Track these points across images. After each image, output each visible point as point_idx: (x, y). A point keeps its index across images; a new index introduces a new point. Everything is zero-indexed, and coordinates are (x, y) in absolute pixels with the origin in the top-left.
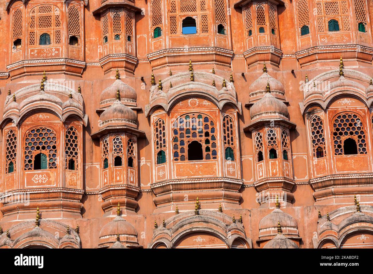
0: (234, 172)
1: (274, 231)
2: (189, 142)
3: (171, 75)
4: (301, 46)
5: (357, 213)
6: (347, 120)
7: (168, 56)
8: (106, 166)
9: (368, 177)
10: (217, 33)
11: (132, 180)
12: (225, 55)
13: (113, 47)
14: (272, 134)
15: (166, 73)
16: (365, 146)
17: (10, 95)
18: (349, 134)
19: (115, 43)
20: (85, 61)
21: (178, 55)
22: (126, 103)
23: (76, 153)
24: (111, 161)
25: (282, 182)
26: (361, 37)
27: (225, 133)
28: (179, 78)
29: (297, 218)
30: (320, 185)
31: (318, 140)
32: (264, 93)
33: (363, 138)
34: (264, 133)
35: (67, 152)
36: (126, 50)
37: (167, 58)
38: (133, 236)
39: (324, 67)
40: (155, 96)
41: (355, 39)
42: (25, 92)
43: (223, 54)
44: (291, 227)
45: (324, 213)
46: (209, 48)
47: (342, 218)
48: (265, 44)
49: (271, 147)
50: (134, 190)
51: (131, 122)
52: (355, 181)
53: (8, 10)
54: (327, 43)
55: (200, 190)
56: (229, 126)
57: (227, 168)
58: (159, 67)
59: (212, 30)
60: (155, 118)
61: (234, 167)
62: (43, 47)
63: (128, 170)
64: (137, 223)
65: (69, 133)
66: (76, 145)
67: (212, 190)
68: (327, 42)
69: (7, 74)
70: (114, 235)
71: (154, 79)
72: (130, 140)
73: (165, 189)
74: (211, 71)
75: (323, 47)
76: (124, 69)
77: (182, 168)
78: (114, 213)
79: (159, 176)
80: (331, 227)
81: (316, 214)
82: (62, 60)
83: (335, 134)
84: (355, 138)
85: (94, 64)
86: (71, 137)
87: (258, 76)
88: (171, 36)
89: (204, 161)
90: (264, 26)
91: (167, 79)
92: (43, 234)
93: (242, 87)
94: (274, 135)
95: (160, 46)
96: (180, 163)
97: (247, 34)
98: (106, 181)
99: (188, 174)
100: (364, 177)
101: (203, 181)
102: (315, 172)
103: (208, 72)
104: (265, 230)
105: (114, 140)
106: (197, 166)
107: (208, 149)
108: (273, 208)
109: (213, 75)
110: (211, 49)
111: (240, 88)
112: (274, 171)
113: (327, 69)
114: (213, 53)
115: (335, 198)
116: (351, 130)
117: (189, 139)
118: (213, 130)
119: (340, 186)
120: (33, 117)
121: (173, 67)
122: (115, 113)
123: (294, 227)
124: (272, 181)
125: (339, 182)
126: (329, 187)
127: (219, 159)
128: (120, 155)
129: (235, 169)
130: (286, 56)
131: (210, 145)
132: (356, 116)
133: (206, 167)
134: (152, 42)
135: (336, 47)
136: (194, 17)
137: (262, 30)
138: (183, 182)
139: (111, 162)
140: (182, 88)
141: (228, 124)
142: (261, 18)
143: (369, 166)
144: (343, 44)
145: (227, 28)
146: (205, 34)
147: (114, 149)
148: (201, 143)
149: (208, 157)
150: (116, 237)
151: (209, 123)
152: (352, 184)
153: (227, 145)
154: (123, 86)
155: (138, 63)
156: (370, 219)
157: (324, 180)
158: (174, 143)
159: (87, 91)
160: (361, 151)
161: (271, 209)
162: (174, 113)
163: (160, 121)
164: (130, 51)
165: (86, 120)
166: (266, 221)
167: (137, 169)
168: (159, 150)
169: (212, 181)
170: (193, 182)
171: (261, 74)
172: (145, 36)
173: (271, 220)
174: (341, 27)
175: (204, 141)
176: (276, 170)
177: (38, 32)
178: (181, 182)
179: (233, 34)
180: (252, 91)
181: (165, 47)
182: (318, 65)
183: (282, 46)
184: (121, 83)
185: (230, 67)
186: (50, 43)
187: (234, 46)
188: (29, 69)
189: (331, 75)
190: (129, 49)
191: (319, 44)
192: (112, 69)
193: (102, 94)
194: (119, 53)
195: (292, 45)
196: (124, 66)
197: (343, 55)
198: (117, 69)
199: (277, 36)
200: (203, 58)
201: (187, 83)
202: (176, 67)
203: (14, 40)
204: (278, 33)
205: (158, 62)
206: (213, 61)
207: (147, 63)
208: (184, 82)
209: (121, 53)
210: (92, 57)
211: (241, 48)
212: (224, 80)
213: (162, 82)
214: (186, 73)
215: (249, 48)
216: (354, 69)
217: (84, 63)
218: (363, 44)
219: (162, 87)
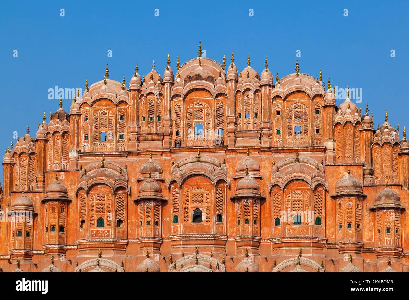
3: (183, 256)
4: (275, 234)
7: (182, 240)
10: (216, 222)
12: (221, 239)
13: (145, 231)
15: (179, 253)
17: (78, 266)
19: (147, 228)
20: (127, 238)
21: (188, 239)
26: (316, 230)
28: (188, 260)
36: (154, 234)
39: (288, 254)
41: (311, 232)
42: (86, 266)
43: (219, 239)
48: (249, 234)
53: (77, 195)
54: (292, 235)
58: (176, 247)
59: (213, 220)
62: (100, 229)
68: (291, 233)
69: (76, 247)
71: (172, 259)
74: (210, 254)
75: (288, 238)
76: (152, 248)
82: (111, 240)
85: (133, 241)
87: (242, 259)
88: (184, 224)
90: (248, 218)
91: (180, 259)
95: (177, 230)
97: (237, 222)
103: (208, 255)
109: (211, 258)
110: (211, 236)
111: (229, 268)
113: (290, 255)
114: (213, 239)
121: (185, 249)
130: (264, 240)
134: (173, 226)
135: (298, 238)
136: (201, 209)
137: (247, 222)
142: (246, 211)
144: (303, 236)
145: (224, 217)
146: (208, 224)
154: (150, 265)
155: (162, 242)
164: (157, 233)
171: (244, 258)
172: (168, 219)
177: (96, 216)
179: (228, 221)
181: (180, 233)
182: (284, 252)
183: (261, 233)
184: (149, 262)
185: (225, 248)
186: (104, 226)
187: (229, 231)
188: (90, 246)
189: (292, 262)
190: (156, 233)
191: (286, 235)
192: (145, 248)
193: (137, 269)
194: (149, 236)
195: (268, 232)
196: (153, 246)
197: (302, 244)
198: (148, 248)
199: (258, 225)
200: (205, 242)
201: (193, 266)
202: (187, 248)
203: (81, 220)
204: (259, 222)
205: (175, 243)
206: (212, 245)
207: (169, 242)
208: (191, 264)
209: (151, 236)
210: (132, 235)
211: (233, 232)
212: (218, 264)
213: (176, 262)
214: (193, 256)
215: (238, 234)
216: (309, 257)
217: (126, 241)
218: (317, 235)
219: (176, 267)
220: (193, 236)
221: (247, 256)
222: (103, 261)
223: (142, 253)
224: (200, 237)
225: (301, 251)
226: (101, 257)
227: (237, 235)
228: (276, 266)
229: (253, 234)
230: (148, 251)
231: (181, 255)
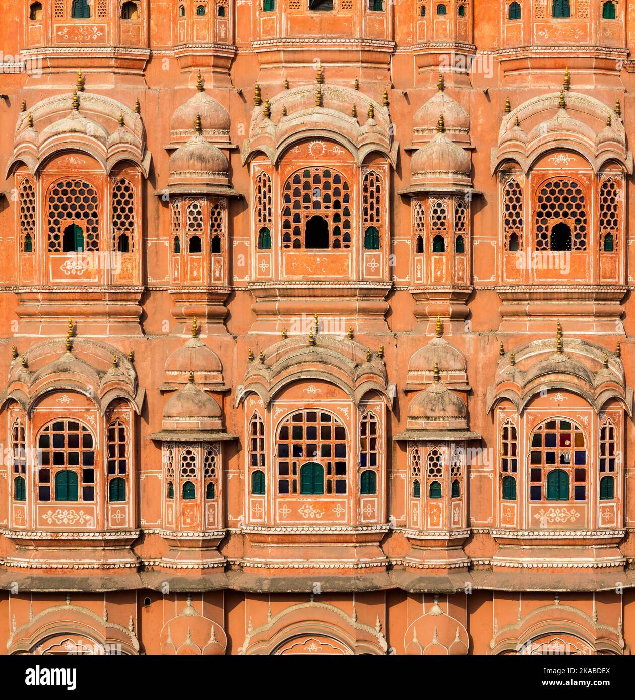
0: (378, 269)
1: (428, 378)
2: (307, 216)
3: (288, 88)
4: (508, 39)
5: (556, 356)
6: (561, 192)
7: (284, 51)
8: (177, 249)
9: (583, 291)
10: (368, 11)
11: (217, 274)
12: (379, 50)
13: (193, 29)
14: (439, 210)
15: (279, 82)
16: (585, 237)
17: (25, 110)
18: (561, 216)
19: (196, 21)
20: (149, 46)
21: (299, 49)
22: (211, 138)
23: (131, 224)
24: (184, 244)
25: (449, 293)
26: (605, 30)
27: (366, 202)
28: (299, 97)
29: (467, 354)
30: (510, 296)
31: (514, 222)
32: (435, 132)
33: (582, 224)
34: (428, 208)
35: (115, 224)
36: (215, 35)
37: (282, 53)
38: (215, 373)
39: (538, 85)
40: (258, 130)
41: (593, 34)
42: (47, 109)
43: (375, 50)
44: (455, 370)
45: (509, 348)
46: (352, 41)
47: (534, 360)
48: (445, 37)
49: (437, 232)
50: (221, 291)
51: (218, 174)
52: (563, 296)
54: (548, 40)
55: (322, 299)
56: (374, 189)
57: (367, 263)
58: (270, 66)
59: (359, 6)
60: (257, 169)
61: (378, 261)
62: (79, 22)
63: (211, 260)
64: (223, 349)
65: (119, 189)
66: (131, 210)
67: (342, 298)
68: (546, 36)
70: (185, 371)
71: (259, 95)
72: (216, 207)
73: (268, 294)
74: (354, 82)
75: (540, 48)
76: (212, 69)
77: (295, 261)
78: (187, 333)
79: (260, 269)
80: (513, 376)
81: (497, 348)
82: (109, 50)
83: (540, 214)
84: (571, 222)
85: (163, 52)
86: (123, 196)
87: (429, 96)
88: (290, 14)
89: (330, 252)
90: (445, 2)
91: (279, 95)
92: (76, 369)
93: (403, 115)
94: (443, 211)
95: (273, 28)
96: (292, 252)
97: (419, 11)
98: (176, 274)
99: (305, 273)
100: (576, 290)
101: (326, 286)
102: (505, 275)
103: (347, 85)
104: (416, 373)
105: (189, 207)
106: (318, 260)
107: (337, 231)
108: (432, 335)
109: (354, 92)
110: (354, 42)
111: (399, 116)
112: (439, 273)
113: (543, 88)
114: (359, 49)
115: (530, 321)
116: (565, 209)
117: (307, 211)
118: (347, 199)
119: (538, 302)
120: (59, 161)
121: (292, 71)
122: (191, 161)
123: (460, 370)
124: (434, 291)
125: (538, 296)
126: (523, 302)
127: (354, 249)
128: (198, 234)
129: (380, 263)
130: (481, 53)
131: (341, 224)
132: (576, 185)
133: (332, 262)
134: (262, 18)
135: (561, 48)
137: (441, 9)
138: (296, 286)
139: (184, 246)
140: (301, 120)
141: (372, 185)
143: (587, 271)
144: (573, 43)
146: (347, 13)
147: (189, 222)
148: (326, 219)
149: (337, 245)
150: (188, 374)
151: (340, 186)
152: (558, 300)
153: (368, 224)
154: (206, 108)
155: (236, 55)
156: (574, 368)
157: (516, 291)
158: (284, 218)
159: (149, 110)
160: (578, 246)
161: (428, 336)
162: (285, 166)
163: (264, 175)
164: (223, 35)
165: (146, 165)
166: (418, 358)
167: (226, 256)
168: (262, 225)
169: (341, 286)
170: (311, 286)
171: (434, 92)
172: (250, 3)
173: (425, 358)
174: (573, 11)
175: (332, 218)
176: (442, 272)
178: (292, 286)
179: (397, 7)
180: (416, 125)
181: (280, 33)
182: (529, 80)
183: (476, 35)
184: (204, 100)
185: (389, 70)
186: (89, 16)
187: (398, 31)
188: (56, 63)
189: (547, 103)
190: (220, 33)
191: (533, 41)
192: (192, 69)
193: (174, 117)
194: (202, 41)
195: (493, 34)
196: (212, 64)
197: (571, 63)
198: (201, 69)
199: (468, 17)
200: (342, 56)
201: (310, 110)
202: (297, 70)
203: (31, 2)
204: (471, 12)
205: (268, 58)
206: (358, 62)
207: (253, 55)
208: (305, 105)
209: (206, 41)
210: (161, 39)
211: (408, 34)
212: (372, 106)
213: (271, 101)
214: (311, 87)
215: (420, 39)
216: (587, 92)
217: (147, 52)
218: (607, 43)
219: (270, 113)
220: (312, 41)
221: (442, 87)
222: (89, 99)
223: (187, 81)
224: (328, 44)
225: (570, 78)
226: (82, 89)
227: (419, 41)
228: (509, 111)
229: (455, 39)
230: (199, 77)
231: (281, 86)
